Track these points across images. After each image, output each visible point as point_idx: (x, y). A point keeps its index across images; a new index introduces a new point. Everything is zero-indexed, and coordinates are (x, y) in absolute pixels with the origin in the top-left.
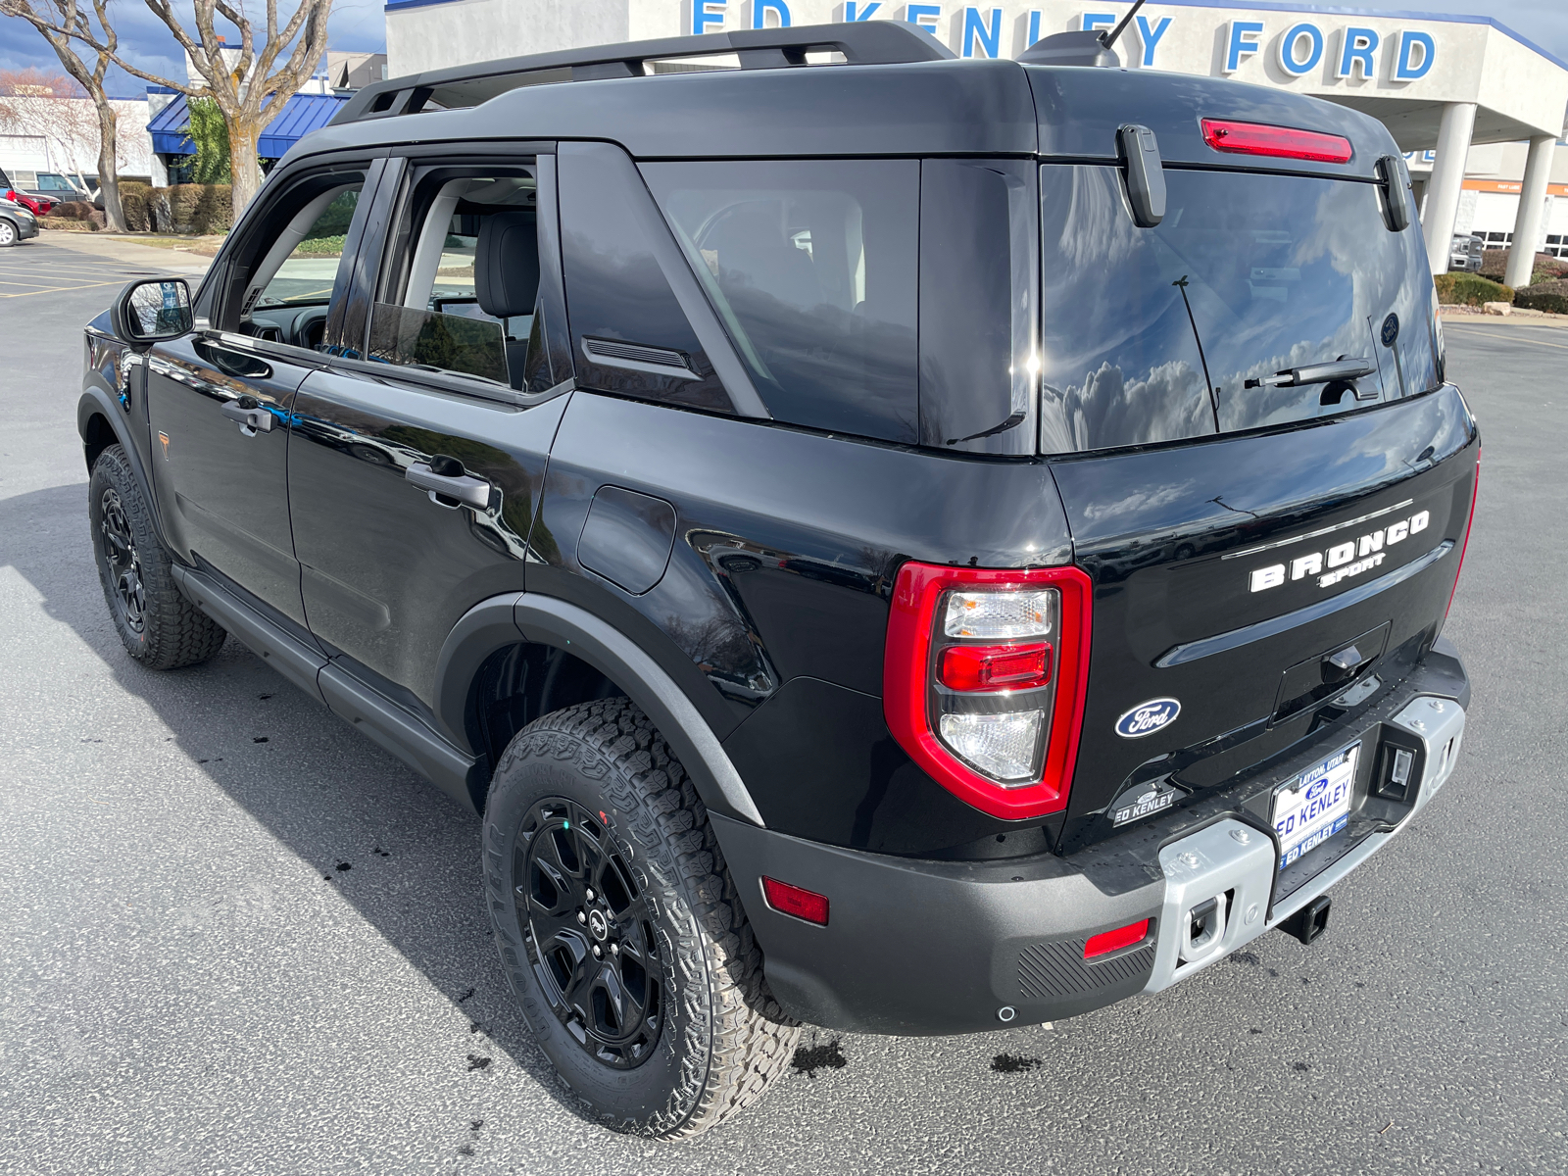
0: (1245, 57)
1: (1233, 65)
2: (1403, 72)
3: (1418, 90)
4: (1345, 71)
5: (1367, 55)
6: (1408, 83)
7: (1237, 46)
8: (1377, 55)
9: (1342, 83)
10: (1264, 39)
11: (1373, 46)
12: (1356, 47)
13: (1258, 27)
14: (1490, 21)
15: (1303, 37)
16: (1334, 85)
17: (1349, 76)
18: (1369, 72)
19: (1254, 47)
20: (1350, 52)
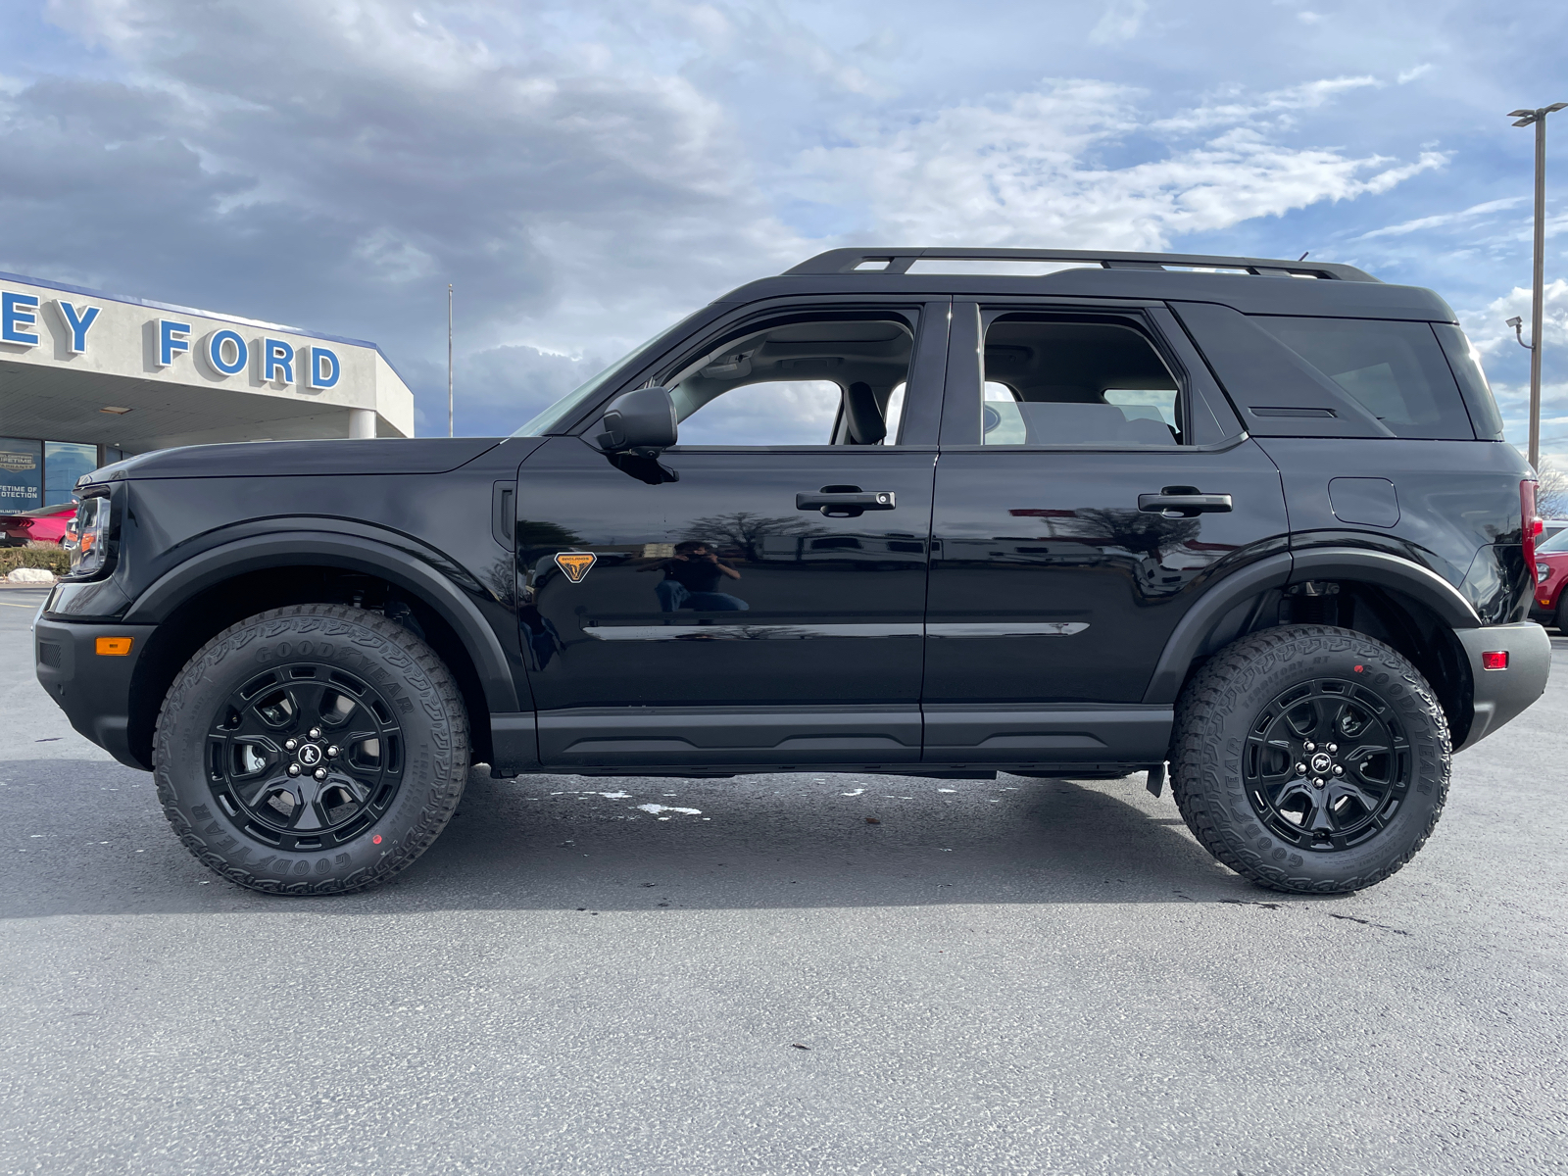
0: (176, 354)
1: (167, 360)
2: (317, 381)
3: (330, 396)
4: (269, 375)
5: (285, 363)
6: (322, 390)
7: (167, 344)
8: (293, 363)
9: (266, 385)
10: (191, 338)
11: (290, 357)
12: (275, 356)
13: (186, 328)
14: (373, 346)
15: (226, 342)
16: (260, 387)
17: (274, 380)
18: (289, 378)
19: (184, 346)
20: (271, 360)
